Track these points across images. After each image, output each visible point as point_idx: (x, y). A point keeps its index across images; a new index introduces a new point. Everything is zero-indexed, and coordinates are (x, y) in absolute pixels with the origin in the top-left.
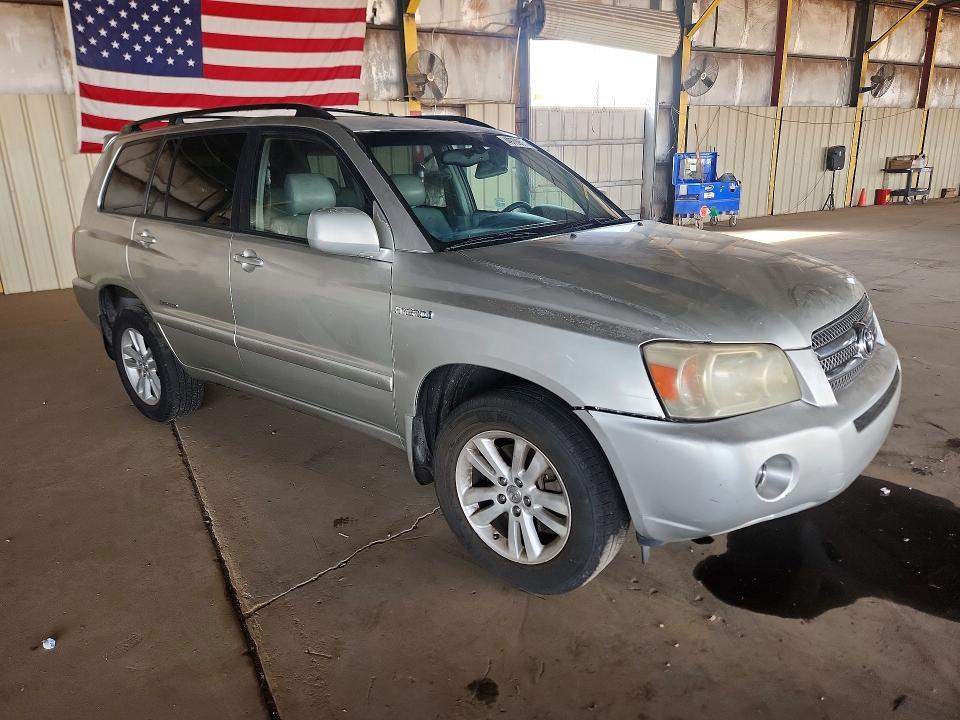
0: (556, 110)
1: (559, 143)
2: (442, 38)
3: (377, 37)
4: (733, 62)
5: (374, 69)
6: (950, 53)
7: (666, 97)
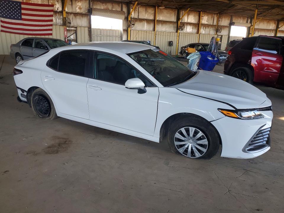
0: (99, 29)
1: (100, 36)
2: (72, 15)
3: (58, 14)
4: (143, 22)
5: (57, 20)
6: (207, 21)
7: (125, 28)
